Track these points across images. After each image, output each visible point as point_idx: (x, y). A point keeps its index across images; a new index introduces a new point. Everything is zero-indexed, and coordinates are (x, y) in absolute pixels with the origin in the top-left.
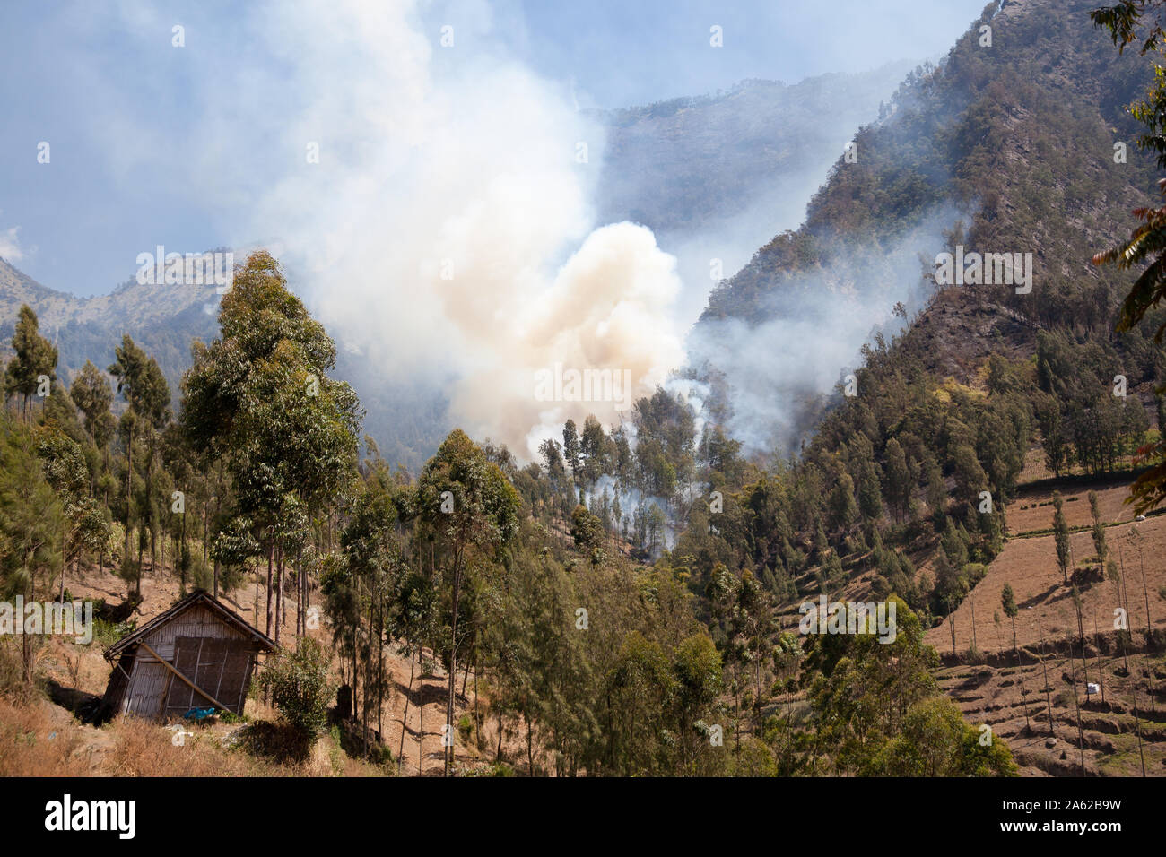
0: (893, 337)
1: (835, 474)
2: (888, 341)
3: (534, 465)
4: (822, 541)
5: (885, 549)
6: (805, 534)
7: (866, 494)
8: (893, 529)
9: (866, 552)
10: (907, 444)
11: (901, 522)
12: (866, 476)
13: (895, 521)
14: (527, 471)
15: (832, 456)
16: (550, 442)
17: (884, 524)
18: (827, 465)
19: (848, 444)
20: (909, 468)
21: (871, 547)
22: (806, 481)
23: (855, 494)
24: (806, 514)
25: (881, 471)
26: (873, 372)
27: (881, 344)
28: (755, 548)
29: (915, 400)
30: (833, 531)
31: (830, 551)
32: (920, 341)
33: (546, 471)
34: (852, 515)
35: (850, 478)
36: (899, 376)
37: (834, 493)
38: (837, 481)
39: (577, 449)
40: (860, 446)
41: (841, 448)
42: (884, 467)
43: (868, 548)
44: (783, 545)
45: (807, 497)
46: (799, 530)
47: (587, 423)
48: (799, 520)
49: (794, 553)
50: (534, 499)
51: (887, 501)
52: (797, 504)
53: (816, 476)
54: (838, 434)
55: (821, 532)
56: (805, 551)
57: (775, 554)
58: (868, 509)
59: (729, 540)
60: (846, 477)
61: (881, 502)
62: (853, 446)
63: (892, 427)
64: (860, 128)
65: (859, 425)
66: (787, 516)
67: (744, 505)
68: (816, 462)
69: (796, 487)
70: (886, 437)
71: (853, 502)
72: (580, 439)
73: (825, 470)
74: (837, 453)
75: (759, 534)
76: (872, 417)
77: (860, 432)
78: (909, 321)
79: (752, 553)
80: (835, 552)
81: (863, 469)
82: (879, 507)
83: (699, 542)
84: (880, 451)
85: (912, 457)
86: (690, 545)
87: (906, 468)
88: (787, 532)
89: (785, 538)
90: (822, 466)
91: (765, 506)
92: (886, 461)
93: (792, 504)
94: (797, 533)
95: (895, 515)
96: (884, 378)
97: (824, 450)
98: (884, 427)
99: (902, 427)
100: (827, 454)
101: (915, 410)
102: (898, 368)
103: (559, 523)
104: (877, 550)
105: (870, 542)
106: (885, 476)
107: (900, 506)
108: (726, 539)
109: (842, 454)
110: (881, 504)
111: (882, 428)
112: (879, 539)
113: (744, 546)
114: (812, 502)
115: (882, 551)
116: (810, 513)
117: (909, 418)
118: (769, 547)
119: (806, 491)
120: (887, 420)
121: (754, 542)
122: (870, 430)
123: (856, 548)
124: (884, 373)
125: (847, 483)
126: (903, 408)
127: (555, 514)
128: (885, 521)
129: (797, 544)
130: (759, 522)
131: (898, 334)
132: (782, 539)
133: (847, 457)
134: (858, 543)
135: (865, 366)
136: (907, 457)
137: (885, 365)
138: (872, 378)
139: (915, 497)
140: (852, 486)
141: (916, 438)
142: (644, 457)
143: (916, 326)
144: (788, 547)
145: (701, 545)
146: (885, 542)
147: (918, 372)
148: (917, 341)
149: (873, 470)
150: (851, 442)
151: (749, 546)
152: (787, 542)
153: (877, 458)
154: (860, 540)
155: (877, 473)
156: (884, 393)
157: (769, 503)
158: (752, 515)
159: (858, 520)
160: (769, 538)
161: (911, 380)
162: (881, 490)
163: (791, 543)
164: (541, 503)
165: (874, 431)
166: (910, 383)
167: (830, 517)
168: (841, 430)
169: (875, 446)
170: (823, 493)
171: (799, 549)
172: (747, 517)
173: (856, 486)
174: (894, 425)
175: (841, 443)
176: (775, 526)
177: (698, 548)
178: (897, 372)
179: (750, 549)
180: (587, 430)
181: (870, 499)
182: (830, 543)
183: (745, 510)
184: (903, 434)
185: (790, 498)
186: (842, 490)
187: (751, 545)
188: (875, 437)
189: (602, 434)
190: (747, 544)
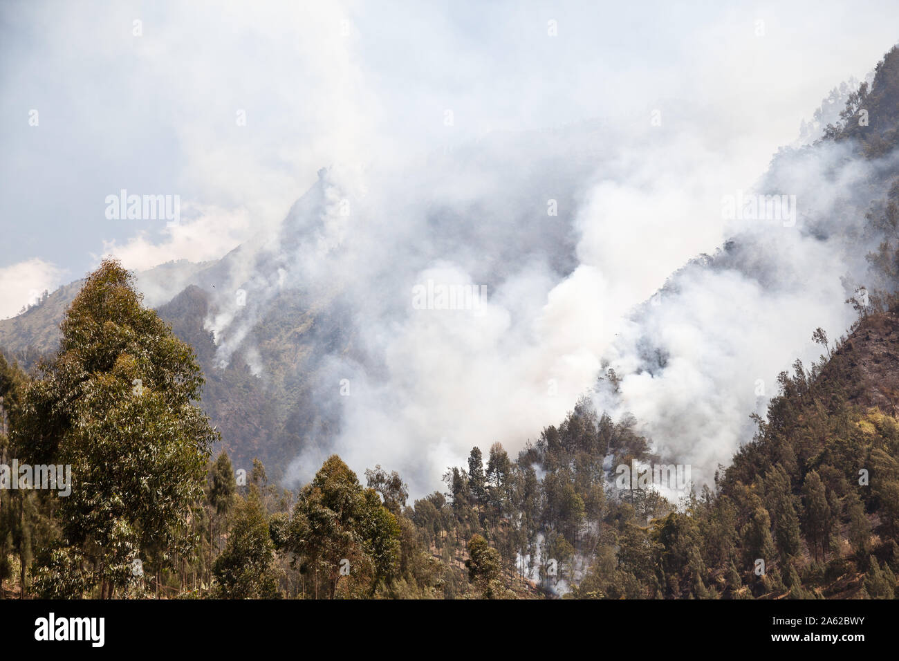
0: (813, 364)
1: (750, 508)
2: (807, 368)
3: (437, 494)
4: (735, 579)
5: (802, 589)
6: (719, 571)
7: (783, 530)
8: (812, 567)
9: (783, 592)
10: (828, 477)
11: (821, 560)
12: (783, 511)
13: (814, 560)
14: (430, 500)
15: (747, 488)
16: (456, 471)
17: (803, 561)
18: (742, 499)
19: (764, 477)
20: (830, 504)
21: (789, 586)
22: (719, 515)
23: (771, 530)
24: (719, 550)
25: (801, 506)
26: (791, 401)
27: (800, 371)
28: (665, 585)
29: (836, 431)
30: (748, 568)
31: (745, 590)
32: (841, 369)
33: (450, 500)
34: (767, 552)
35: (766, 513)
36: (819, 406)
37: (749, 528)
38: (752, 516)
39: (483, 478)
40: (777, 479)
41: (757, 481)
42: (804, 502)
43: (785, 588)
44: (696, 582)
45: (721, 531)
46: (712, 567)
47: (492, 451)
48: (713, 557)
49: (705, 590)
50: (437, 530)
51: (806, 538)
52: (708, 537)
53: (731, 510)
54: (753, 465)
55: (734, 569)
56: (719, 588)
57: (687, 592)
58: (786, 547)
59: (638, 575)
60: (762, 512)
61: (799, 540)
62: (769, 479)
63: (813, 459)
64: (779, 148)
65: (776, 457)
66: (700, 551)
67: (654, 539)
68: (730, 496)
69: (709, 521)
70: (805, 469)
71: (769, 538)
72: (485, 467)
73: (739, 503)
74: (753, 486)
75: (669, 570)
76: (790, 448)
77: (779, 464)
78: (830, 349)
79: (662, 590)
80: (750, 591)
81: (781, 503)
82: (797, 544)
83: (606, 576)
84: (798, 484)
85: (833, 492)
86: (598, 580)
87: (826, 502)
88: (700, 568)
89: (698, 575)
90: (736, 499)
91: (676, 540)
92: (805, 496)
93: (706, 538)
94: (710, 570)
95: (814, 553)
96: (804, 408)
97: (738, 482)
98: (802, 460)
99: (823, 459)
100: (742, 487)
101: (837, 442)
102: (818, 397)
103: (463, 555)
104: (796, 590)
105: (788, 582)
106: (804, 511)
107: (819, 543)
108: (636, 575)
109: (758, 487)
110: (800, 541)
111: (801, 460)
112: (796, 578)
113: (654, 583)
114: (726, 537)
115: (799, 590)
116: (724, 549)
117: (830, 451)
118: (681, 584)
119: (719, 525)
120: (806, 452)
121: (664, 579)
122: (787, 462)
123: (773, 588)
124: (803, 403)
125: (764, 518)
126: (822, 440)
127: (458, 544)
128: (804, 559)
129: (710, 581)
130: (670, 558)
131: (818, 362)
132: (695, 575)
133: (762, 490)
134: (774, 582)
135: (782, 395)
136: (828, 492)
137: (805, 394)
138: (790, 408)
139: (836, 535)
140: (768, 521)
141: (837, 471)
142: (552, 488)
143: (838, 353)
144: (701, 584)
145: (609, 580)
146: (803, 581)
147: (841, 402)
148: (839, 369)
149: (791, 504)
150: (767, 475)
151: (659, 582)
152: (700, 579)
153: (796, 491)
154: (776, 579)
155: (796, 508)
156: (803, 424)
157: (680, 537)
158: (662, 550)
159: (776, 557)
160: (681, 574)
161: (833, 410)
162: (800, 526)
163: (703, 580)
164: (444, 533)
165: (792, 463)
166: (831, 413)
167: (745, 554)
168: (757, 463)
169: (793, 479)
170: (738, 529)
171: (713, 587)
172: (657, 552)
173: (772, 522)
174: (814, 458)
175: (757, 475)
176: (685, 562)
177: (606, 583)
178: (816, 401)
179: (660, 585)
180: (493, 458)
181: (787, 534)
182: (744, 582)
183: (654, 544)
184: (823, 467)
185: (702, 532)
186: (758, 524)
187: (661, 581)
188: (793, 470)
189: (508, 463)
190: (657, 580)
